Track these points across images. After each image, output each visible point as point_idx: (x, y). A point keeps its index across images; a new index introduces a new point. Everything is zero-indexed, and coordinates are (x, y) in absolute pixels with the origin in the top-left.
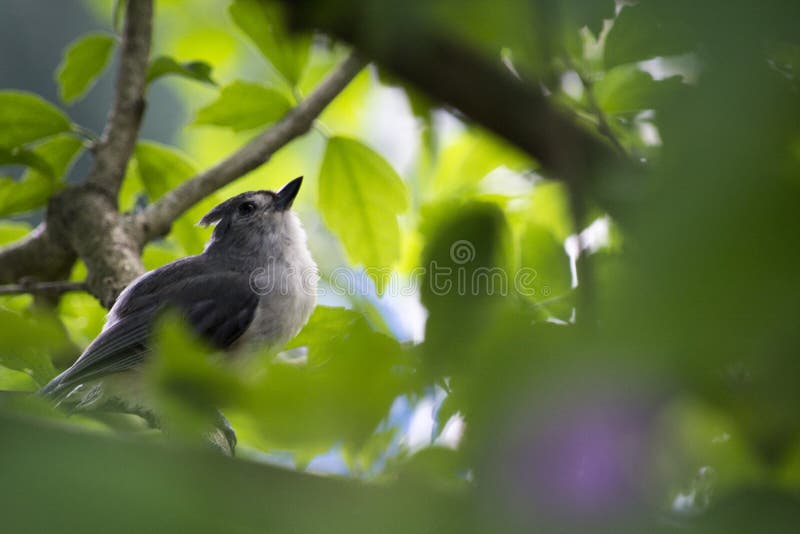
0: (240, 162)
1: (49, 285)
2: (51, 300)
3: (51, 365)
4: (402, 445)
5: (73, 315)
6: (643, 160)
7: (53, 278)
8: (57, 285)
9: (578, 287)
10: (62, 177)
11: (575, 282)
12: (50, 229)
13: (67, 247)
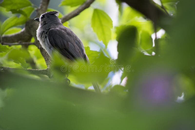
0: (73, 14)
1: (26, 43)
2: (26, 46)
3: (26, 62)
4: (110, 84)
5: (31, 50)
6: (172, 15)
7: (26, 41)
8: (27, 43)
9: (155, 47)
10: (29, 17)
11: (154, 45)
12: (26, 29)
13: (30, 34)
